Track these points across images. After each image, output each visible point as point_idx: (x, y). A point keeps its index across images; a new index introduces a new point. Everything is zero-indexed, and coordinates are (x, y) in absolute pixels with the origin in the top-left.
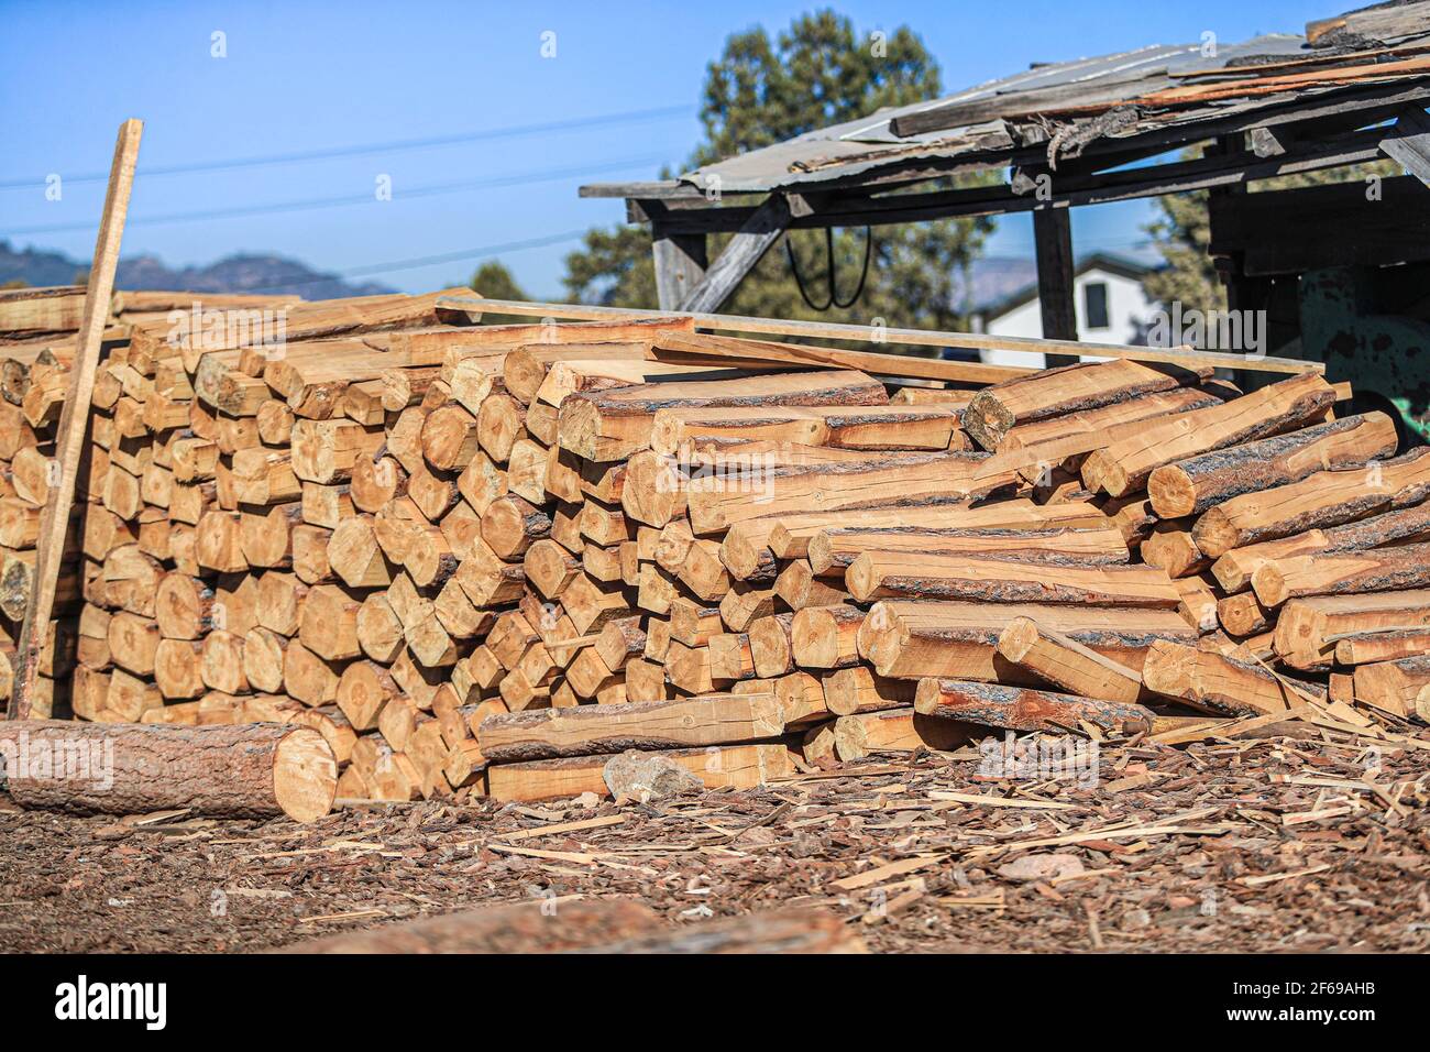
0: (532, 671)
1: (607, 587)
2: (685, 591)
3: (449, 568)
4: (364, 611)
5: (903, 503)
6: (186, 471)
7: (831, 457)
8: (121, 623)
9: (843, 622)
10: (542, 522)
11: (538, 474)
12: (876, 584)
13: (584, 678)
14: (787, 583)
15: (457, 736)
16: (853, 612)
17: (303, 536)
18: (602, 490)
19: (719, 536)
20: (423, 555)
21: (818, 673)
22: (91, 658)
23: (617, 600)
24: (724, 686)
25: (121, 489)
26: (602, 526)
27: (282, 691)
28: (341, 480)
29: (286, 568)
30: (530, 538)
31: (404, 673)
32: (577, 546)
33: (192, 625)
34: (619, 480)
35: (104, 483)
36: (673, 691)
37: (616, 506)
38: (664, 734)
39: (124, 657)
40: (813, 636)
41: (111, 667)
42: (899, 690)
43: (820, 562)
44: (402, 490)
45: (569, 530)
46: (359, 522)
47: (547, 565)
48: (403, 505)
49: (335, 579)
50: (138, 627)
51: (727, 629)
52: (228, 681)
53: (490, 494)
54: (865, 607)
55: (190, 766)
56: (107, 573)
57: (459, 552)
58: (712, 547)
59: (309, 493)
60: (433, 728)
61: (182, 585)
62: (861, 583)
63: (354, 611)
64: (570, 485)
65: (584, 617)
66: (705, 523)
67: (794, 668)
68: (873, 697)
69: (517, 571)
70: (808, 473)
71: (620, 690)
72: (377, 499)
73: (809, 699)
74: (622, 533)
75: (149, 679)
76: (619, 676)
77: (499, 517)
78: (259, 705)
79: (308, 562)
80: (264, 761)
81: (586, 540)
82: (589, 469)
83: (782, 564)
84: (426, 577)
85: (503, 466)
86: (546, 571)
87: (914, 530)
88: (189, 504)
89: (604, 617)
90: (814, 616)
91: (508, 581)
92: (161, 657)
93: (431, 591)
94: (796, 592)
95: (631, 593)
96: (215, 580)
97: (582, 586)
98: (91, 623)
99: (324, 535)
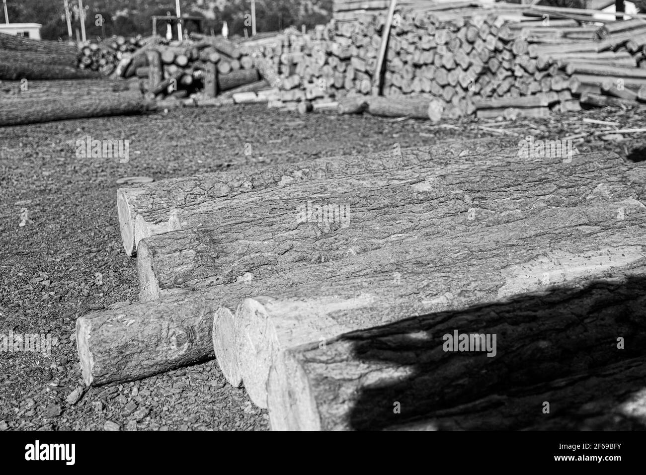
0: (488, 90)
1: (507, 70)
2: (526, 71)
3: (470, 65)
4: (450, 74)
5: (581, 52)
6: (411, 41)
7: (564, 40)
8: (395, 75)
9: (564, 80)
10: (493, 54)
11: (493, 43)
12: (573, 70)
13: (500, 91)
14: (551, 70)
15: (470, 103)
16: (566, 77)
17: (437, 57)
18: (508, 47)
19: (535, 58)
20: (464, 61)
21: (557, 92)
22: (388, 83)
23: (509, 73)
24: (534, 94)
25: (396, 45)
26: (507, 55)
27: (430, 92)
28: (447, 44)
29: (433, 63)
30: (490, 58)
31: (458, 89)
32: (501, 60)
33: (410, 76)
34: (512, 45)
35: (392, 43)
36: (522, 95)
37: (511, 51)
38: (519, 104)
39: (395, 83)
40: (557, 82)
41: (392, 85)
42: (576, 96)
43: (560, 65)
44: (461, 46)
45: (500, 57)
46: (450, 54)
47: (494, 64)
48: (461, 50)
49: (443, 67)
50: (398, 76)
51: (535, 80)
52: (418, 89)
53: (481, 47)
54: (570, 76)
55: (409, 107)
56: (392, 64)
57: (473, 61)
58: (534, 61)
59: (439, 47)
60: (464, 101)
61: (409, 67)
62: (569, 70)
63: (447, 75)
64: (500, 45)
65: (501, 77)
66: (532, 55)
67: (551, 90)
68: (569, 97)
69: (486, 66)
70: (558, 44)
71: (509, 94)
72: (455, 48)
73: (555, 97)
74: (511, 57)
75: (400, 88)
76: (509, 91)
77: (483, 53)
78: (425, 95)
79: (438, 63)
80: (426, 107)
81: (503, 59)
82: (505, 42)
83: (550, 65)
84: (465, 66)
85: (484, 41)
86: (493, 66)
87: (584, 58)
88: (411, 49)
89: (506, 77)
90: (557, 78)
91: (484, 68)
92: (403, 83)
93: (466, 70)
94: (553, 72)
95: (513, 72)
96: (417, 66)
97: (502, 70)
98: (388, 75)
99: (441, 57)
